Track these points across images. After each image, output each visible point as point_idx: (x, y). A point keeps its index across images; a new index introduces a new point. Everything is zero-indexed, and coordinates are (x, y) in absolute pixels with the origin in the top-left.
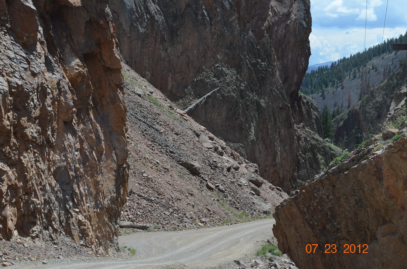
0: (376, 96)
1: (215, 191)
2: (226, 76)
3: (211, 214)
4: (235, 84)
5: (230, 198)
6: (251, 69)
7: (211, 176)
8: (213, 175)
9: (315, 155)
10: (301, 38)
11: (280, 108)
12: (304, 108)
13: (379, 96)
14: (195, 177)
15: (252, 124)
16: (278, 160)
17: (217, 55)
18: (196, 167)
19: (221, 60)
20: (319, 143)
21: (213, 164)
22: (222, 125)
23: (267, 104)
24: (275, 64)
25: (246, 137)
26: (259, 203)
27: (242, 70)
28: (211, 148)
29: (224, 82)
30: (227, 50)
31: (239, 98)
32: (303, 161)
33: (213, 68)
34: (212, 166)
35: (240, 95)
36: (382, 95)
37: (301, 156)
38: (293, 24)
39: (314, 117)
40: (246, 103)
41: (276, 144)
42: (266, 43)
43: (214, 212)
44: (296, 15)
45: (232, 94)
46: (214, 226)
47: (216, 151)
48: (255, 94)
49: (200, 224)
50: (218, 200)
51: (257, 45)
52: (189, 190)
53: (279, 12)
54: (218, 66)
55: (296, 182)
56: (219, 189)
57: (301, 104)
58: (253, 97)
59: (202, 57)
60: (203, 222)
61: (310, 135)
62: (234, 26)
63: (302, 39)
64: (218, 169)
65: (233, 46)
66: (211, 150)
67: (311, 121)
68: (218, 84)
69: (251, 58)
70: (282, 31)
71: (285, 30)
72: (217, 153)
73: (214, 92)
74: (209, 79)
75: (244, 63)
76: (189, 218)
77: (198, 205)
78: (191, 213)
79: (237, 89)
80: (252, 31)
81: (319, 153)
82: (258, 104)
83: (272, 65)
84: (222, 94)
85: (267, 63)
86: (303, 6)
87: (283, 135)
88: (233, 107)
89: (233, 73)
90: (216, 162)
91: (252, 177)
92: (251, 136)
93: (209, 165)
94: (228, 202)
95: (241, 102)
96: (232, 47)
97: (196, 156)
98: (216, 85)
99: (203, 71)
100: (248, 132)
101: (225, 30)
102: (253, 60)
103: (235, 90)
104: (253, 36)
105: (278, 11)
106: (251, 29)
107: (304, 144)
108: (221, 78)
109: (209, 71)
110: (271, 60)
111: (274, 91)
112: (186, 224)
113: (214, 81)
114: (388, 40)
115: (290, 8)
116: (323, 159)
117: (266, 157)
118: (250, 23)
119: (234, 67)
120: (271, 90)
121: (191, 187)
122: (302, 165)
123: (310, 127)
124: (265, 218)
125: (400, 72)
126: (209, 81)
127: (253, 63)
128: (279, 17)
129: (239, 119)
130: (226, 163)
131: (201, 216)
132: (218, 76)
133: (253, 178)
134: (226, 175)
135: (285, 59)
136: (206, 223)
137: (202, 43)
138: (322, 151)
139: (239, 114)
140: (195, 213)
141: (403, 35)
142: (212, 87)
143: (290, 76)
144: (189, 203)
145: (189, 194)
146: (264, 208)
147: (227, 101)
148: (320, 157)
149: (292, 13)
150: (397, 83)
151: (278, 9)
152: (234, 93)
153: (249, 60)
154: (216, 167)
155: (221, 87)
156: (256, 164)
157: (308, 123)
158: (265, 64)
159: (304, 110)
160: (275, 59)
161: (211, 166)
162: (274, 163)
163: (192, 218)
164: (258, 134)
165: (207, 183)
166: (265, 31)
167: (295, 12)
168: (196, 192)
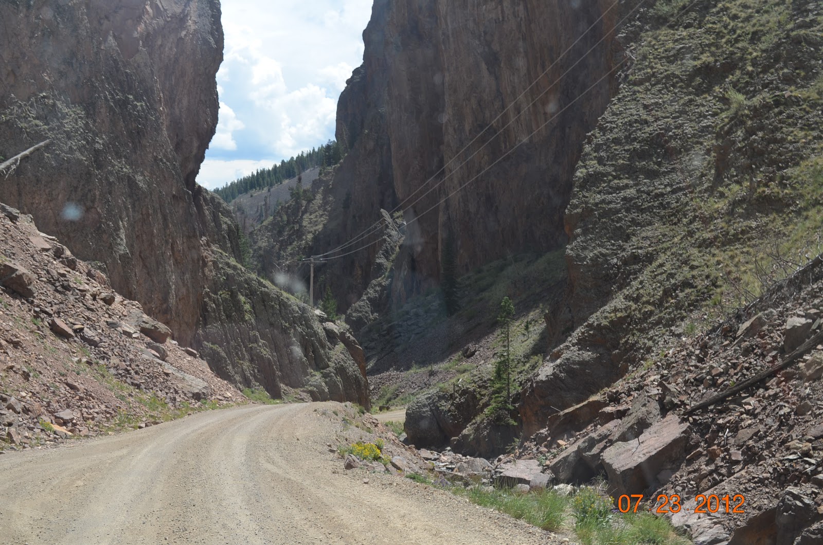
0: (257, 239)
1: (75, 341)
2: (64, 118)
3: (81, 399)
4: (83, 136)
5: (115, 360)
6: (114, 112)
7: (58, 306)
8: (62, 305)
9: (233, 295)
10: (206, 69)
11: (174, 196)
12: (207, 210)
13: (262, 239)
14: (17, 301)
15: (121, 223)
16: (172, 300)
17: (43, 73)
18: (21, 273)
19: (50, 85)
20: (238, 273)
21: (58, 280)
22: (57, 223)
23: (148, 186)
24: (161, 108)
25: (111, 247)
26: (180, 376)
27: (97, 110)
28: (47, 250)
29: (58, 129)
30: (64, 67)
31: (93, 166)
32: (214, 305)
33: (33, 99)
34: (57, 284)
35: (95, 161)
36: (267, 237)
37: (210, 297)
38: (192, 40)
39: (224, 226)
40: (107, 179)
41: (168, 267)
42: (143, 64)
43: (87, 393)
44: (196, 23)
45: (78, 155)
46: (100, 433)
47: (59, 257)
48: (124, 163)
49: (56, 427)
50: (89, 363)
51: (125, 66)
52: (5, 333)
53: (166, 10)
54: (44, 97)
55: (202, 347)
56: (84, 338)
57: (202, 202)
58: (122, 168)
59: (8, 75)
60: (65, 423)
61: (222, 259)
62: (79, 18)
63: (207, 71)
64: (72, 294)
65: (77, 60)
66: (47, 254)
67: (221, 234)
68: (46, 133)
69: (114, 90)
70: (171, 49)
71: (176, 48)
72: (62, 262)
73: (38, 149)
74: (25, 122)
75: (99, 97)
76: (19, 409)
77: (40, 373)
78: (23, 394)
79: (87, 146)
80: (114, 37)
81: (241, 292)
82: (132, 183)
83: (156, 110)
84: (56, 154)
85: (146, 104)
86: (207, 8)
87: (180, 251)
88: (81, 184)
89: (78, 114)
90: (66, 277)
91: (144, 322)
92: (120, 247)
93: (49, 282)
94: (113, 371)
95: (97, 175)
96: (74, 61)
97: (13, 259)
98: (42, 134)
99: (12, 104)
100: (113, 237)
101: (58, 23)
102: (117, 95)
103: (85, 149)
104: (117, 48)
105: (163, 6)
106: (113, 33)
107: (214, 273)
108: (52, 121)
109: (25, 105)
110: (154, 100)
111: (161, 160)
112: (13, 430)
113: (37, 126)
114: (258, 172)
115: (185, 6)
116: (248, 302)
117: (149, 294)
118: (109, 21)
119: (80, 104)
120: (156, 158)
121: (11, 324)
122: (212, 314)
123: (220, 245)
124: (200, 409)
125: (291, 205)
126: (26, 125)
127: (119, 100)
128: (165, 20)
129: (93, 210)
130: (86, 285)
131: (55, 405)
132: (46, 118)
133: (147, 323)
134: (93, 307)
135: (176, 107)
136: (75, 425)
137: (9, 42)
138: (246, 289)
139: (95, 199)
140: (33, 394)
141: (278, 166)
142: (32, 139)
143: (186, 140)
144: (12, 368)
145: (7, 341)
146: (193, 385)
147: (68, 170)
148: (242, 299)
149: (189, 18)
150: (288, 221)
151: (163, 4)
152: (81, 154)
153: (110, 92)
154: (67, 288)
155: (54, 140)
156: (137, 302)
157: (216, 237)
158: (142, 106)
159: (207, 212)
160: (160, 97)
161: (53, 284)
162: (165, 306)
163: (29, 410)
164: (132, 246)
165: (53, 321)
166: (141, 42)
167: (193, 16)
168: (28, 338)
